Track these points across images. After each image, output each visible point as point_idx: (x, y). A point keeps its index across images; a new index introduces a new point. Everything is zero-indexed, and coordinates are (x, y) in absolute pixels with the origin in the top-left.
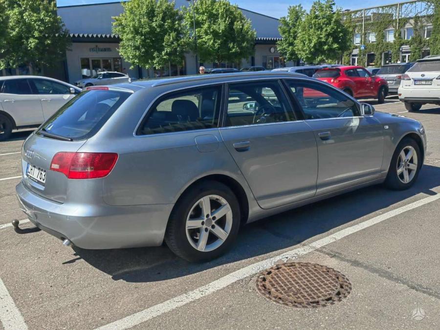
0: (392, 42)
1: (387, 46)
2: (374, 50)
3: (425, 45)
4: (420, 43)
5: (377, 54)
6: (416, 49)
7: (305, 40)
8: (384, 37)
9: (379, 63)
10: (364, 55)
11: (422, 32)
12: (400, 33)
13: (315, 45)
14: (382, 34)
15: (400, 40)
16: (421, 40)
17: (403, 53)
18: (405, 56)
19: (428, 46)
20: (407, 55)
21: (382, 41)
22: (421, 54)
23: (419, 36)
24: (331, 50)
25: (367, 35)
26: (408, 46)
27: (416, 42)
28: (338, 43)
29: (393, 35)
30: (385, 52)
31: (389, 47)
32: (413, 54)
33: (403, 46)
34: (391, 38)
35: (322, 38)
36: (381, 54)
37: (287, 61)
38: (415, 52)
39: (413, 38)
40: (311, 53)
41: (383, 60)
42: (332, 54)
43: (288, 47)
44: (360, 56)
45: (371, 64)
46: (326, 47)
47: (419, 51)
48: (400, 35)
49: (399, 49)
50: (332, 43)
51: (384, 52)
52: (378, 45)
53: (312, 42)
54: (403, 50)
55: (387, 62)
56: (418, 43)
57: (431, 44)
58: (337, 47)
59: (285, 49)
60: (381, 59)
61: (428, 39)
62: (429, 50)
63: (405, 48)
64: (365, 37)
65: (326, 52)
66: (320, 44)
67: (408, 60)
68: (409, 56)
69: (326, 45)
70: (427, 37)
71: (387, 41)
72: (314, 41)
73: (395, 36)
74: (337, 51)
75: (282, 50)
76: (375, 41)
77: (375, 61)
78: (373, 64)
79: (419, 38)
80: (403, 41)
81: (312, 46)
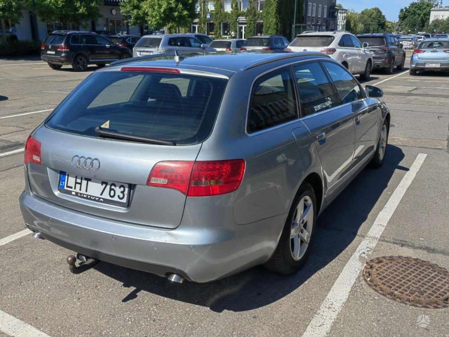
0: (230, 12)
1: (226, 16)
2: (214, 19)
3: (258, 17)
4: (255, 15)
5: (216, 23)
6: (251, 20)
7: (154, 4)
8: (222, 7)
9: (218, 32)
10: (204, 23)
11: (256, 5)
12: (237, 4)
13: (165, 11)
14: (221, 4)
15: (236, 11)
16: (255, 12)
17: (240, 24)
18: (242, 27)
19: (261, 19)
20: (243, 26)
21: (221, 11)
22: (255, 26)
23: (254, 8)
24: (181, 17)
25: (206, 3)
26: (244, 17)
27: (251, 14)
28: (188, 10)
29: (230, 6)
30: (224, 22)
31: (227, 17)
32: (248, 25)
33: (239, 18)
34: (228, 8)
35: (171, 4)
36: (220, 24)
37: (132, 25)
38: (251, 24)
39: (248, 10)
40: (161, 18)
41: (222, 30)
42: (182, 22)
43: (133, 10)
44: (200, 24)
45: (211, 33)
46: (176, 14)
47: (254, 23)
48: (236, 6)
49: (236, 20)
50: (182, 10)
51: (222, 21)
52: (217, 14)
53: (161, 7)
54: (240, 21)
55: (226, 32)
56: (253, 15)
57: (264, 16)
58: (186, 14)
59: (129, 12)
60: (220, 28)
61: (261, 11)
62: (263, 23)
63: (242, 19)
64: (204, 5)
65: (177, 18)
66: (171, 10)
67: (245, 31)
68: (245, 27)
69: (176, 12)
70: (260, 10)
71: (225, 11)
72: (164, 6)
73: (232, 7)
74: (187, 19)
75: (126, 13)
76: (214, 10)
77: (215, 30)
78: (213, 33)
79: (253, 11)
80: (239, 12)
81: (162, 11)
